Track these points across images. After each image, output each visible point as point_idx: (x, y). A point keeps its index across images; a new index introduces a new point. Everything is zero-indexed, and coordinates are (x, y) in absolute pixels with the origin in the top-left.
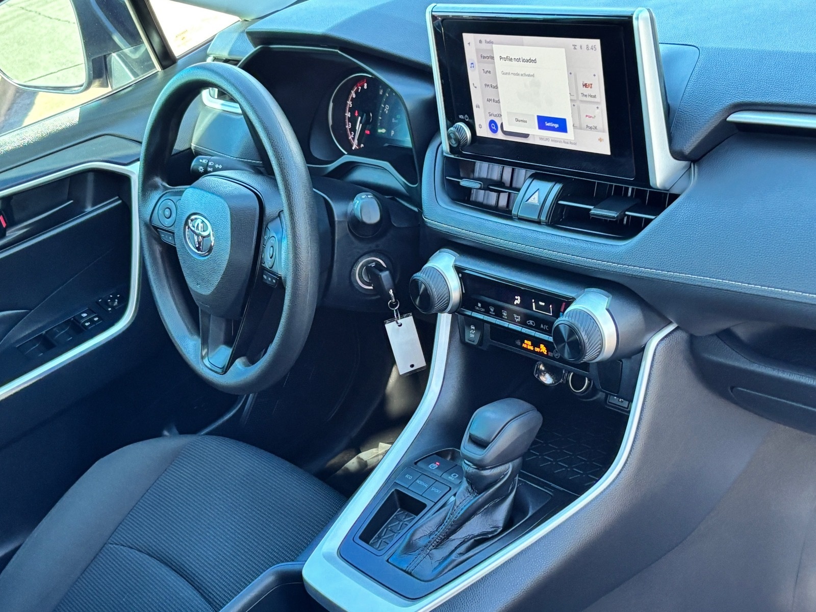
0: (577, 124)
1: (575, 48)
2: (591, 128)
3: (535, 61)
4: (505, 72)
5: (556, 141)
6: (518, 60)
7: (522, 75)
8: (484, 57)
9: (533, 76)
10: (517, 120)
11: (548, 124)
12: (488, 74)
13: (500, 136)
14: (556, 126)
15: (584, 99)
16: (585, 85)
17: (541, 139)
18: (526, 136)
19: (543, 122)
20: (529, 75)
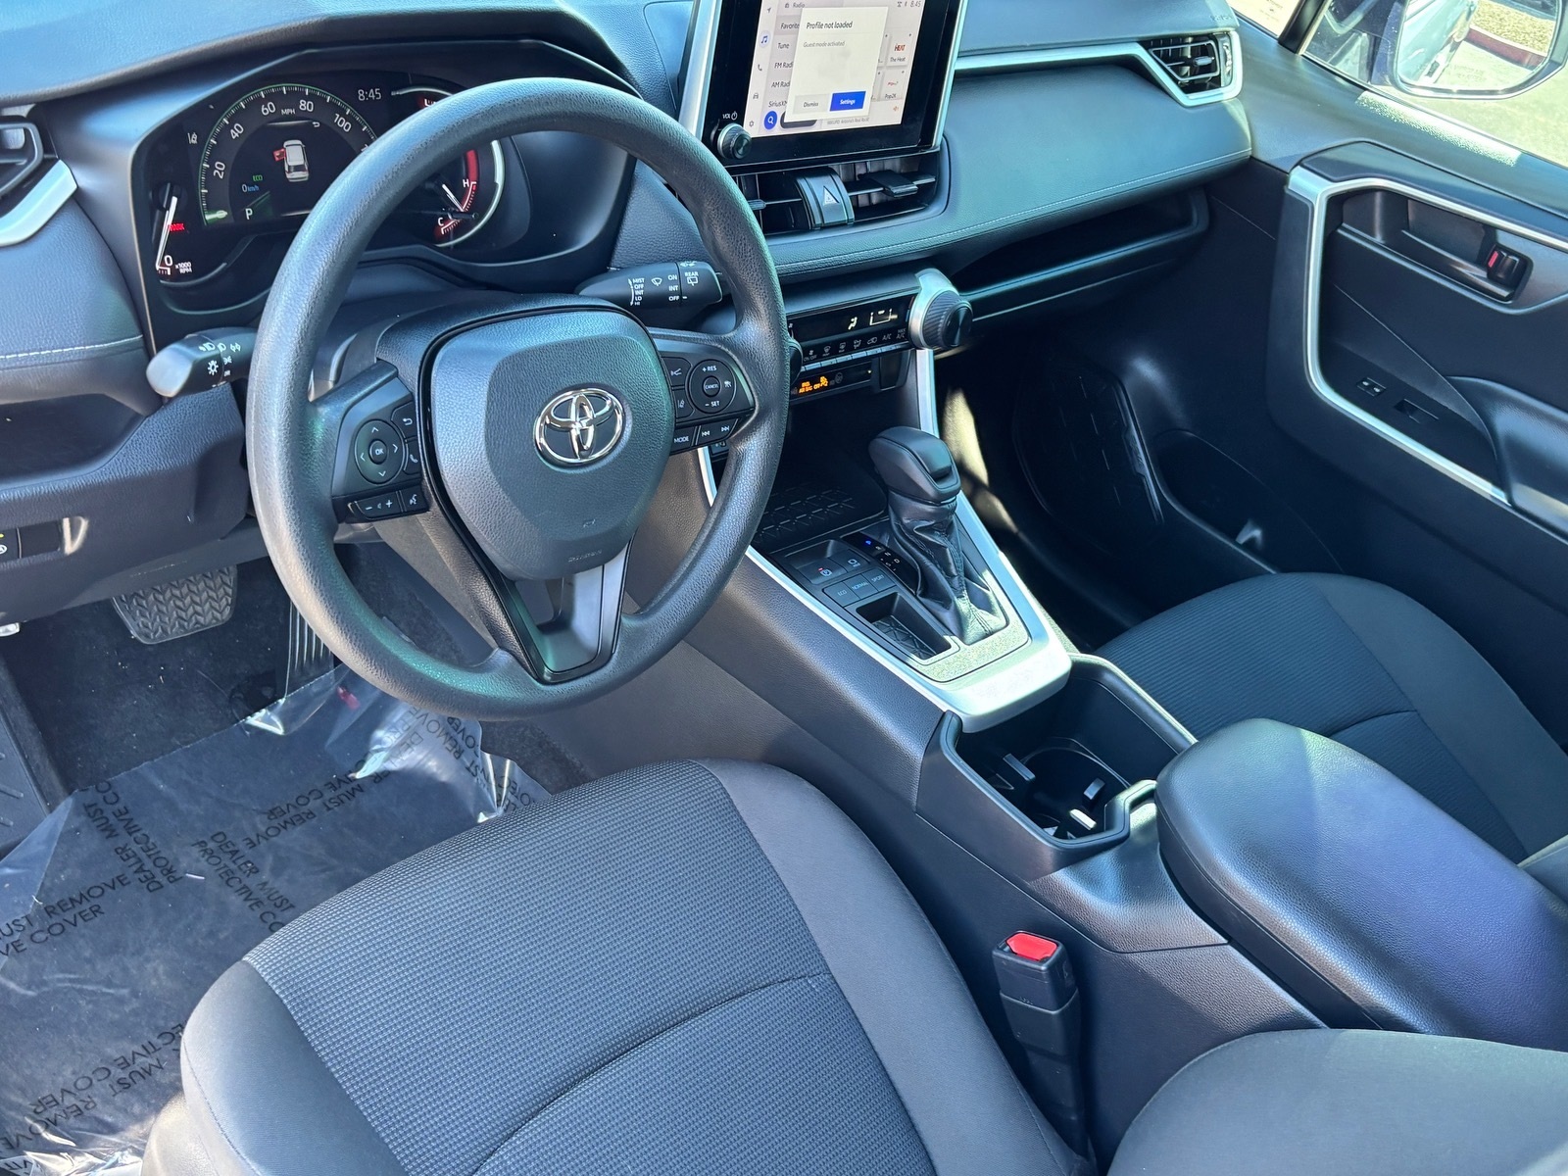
0: (876, 97)
1: (899, 6)
2: (890, 97)
3: (849, 25)
4: (809, 43)
5: (846, 122)
6: (829, 26)
7: (829, 44)
8: (786, 26)
9: (842, 44)
10: (806, 105)
11: (842, 102)
12: (785, 49)
13: (777, 131)
14: (852, 102)
15: (893, 64)
16: (898, 48)
17: (830, 123)
18: (811, 123)
19: (838, 102)
20: (838, 44)
